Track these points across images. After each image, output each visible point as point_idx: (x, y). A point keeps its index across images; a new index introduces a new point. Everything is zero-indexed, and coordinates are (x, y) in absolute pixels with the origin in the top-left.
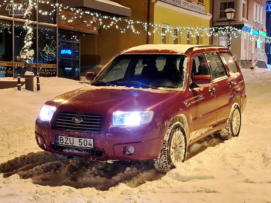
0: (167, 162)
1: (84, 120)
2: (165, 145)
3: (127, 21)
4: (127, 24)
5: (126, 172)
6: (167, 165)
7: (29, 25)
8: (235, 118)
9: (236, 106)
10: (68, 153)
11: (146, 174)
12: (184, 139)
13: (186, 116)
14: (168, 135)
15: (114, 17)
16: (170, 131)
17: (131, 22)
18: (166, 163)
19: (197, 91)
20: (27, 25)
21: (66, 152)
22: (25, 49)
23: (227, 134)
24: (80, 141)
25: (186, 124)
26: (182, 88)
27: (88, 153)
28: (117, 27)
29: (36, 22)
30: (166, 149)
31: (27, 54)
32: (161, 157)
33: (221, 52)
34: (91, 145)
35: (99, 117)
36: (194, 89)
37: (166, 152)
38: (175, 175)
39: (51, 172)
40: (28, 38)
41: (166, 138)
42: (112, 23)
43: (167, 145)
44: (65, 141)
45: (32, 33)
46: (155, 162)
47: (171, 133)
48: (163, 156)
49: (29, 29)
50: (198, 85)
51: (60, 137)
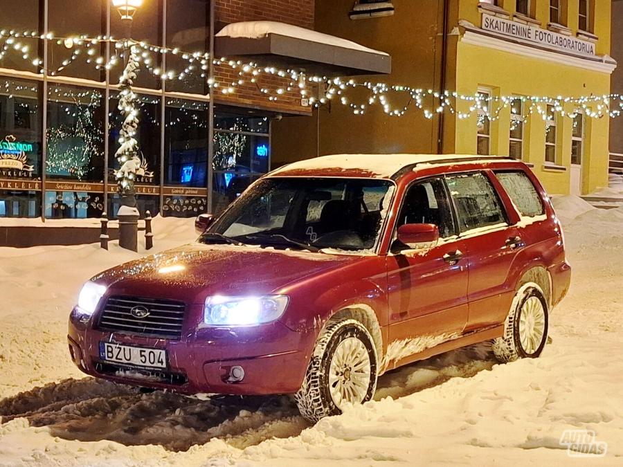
0: (321, 401)
1: (152, 313)
2: (316, 366)
3: (369, 87)
4: (371, 93)
5: (237, 419)
6: (322, 406)
7: (129, 103)
8: (530, 316)
9: (531, 290)
10: (124, 377)
11: (278, 425)
12: (366, 355)
13: (372, 308)
14: (323, 345)
15: (338, 78)
16: (329, 338)
17: (379, 88)
18: (319, 402)
19: (408, 256)
20: (124, 104)
21: (120, 376)
22: (120, 156)
23: (507, 352)
24: (143, 353)
25: (376, 326)
26: (371, 250)
27: (159, 379)
28: (344, 101)
29: (160, 91)
30: (318, 374)
31: (123, 168)
32: (308, 390)
33: (496, 172)
34: (162, 363)
35: (179, 306)
36: (403, 252)
37: (318, 379)
38: (331, 427)
39: (96, 416)
40: (126, 132)
41: (319, 352)
42: (332, 91)
43: (319, 365)
44: (115, 354)
45: (137, 121)
46: (299, 400)
47: (330, 342)
48: (312, 388)
49: (129, 113)
50: (408, 244)
51: (108, 346)
